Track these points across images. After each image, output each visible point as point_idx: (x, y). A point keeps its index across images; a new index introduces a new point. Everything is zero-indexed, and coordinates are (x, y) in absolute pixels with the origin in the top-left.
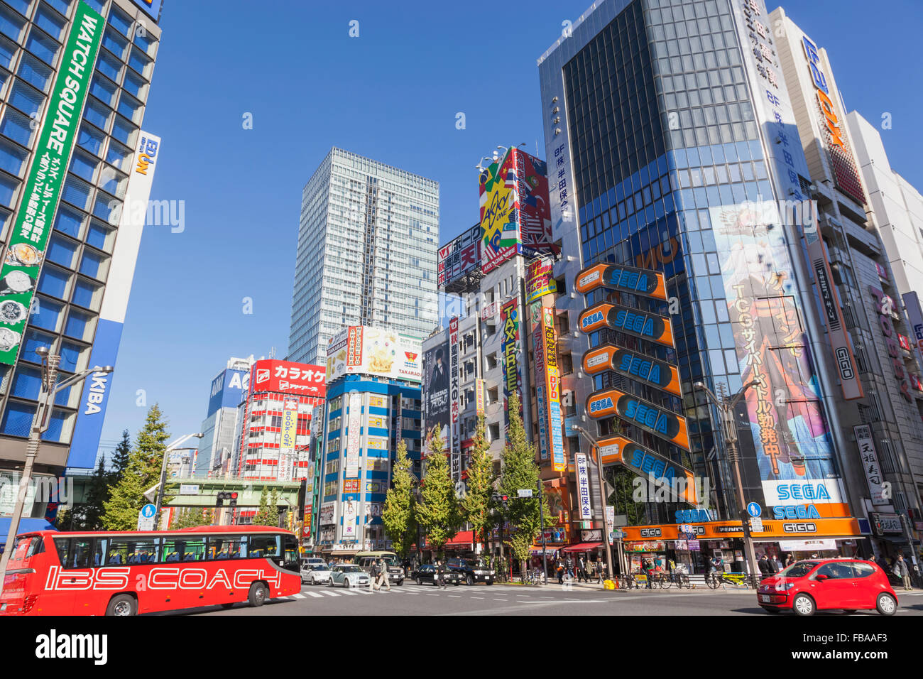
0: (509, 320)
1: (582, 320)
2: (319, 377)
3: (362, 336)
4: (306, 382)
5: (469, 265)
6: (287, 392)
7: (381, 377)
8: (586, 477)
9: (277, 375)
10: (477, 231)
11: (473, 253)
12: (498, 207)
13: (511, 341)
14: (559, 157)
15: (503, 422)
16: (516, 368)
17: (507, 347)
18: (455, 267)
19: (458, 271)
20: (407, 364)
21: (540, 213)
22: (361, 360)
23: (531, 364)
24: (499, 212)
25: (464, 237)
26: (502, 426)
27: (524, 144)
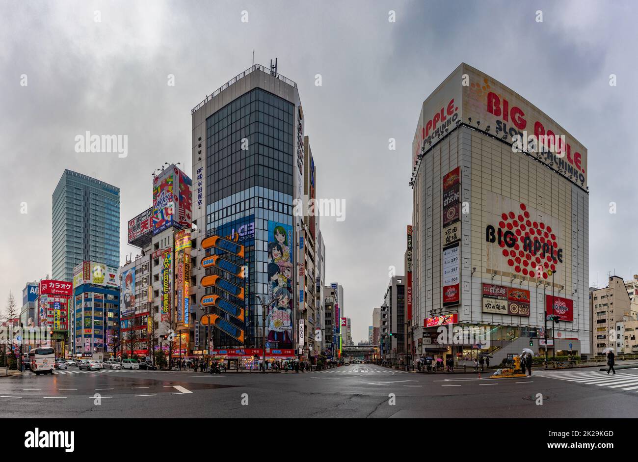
0: (166, 259)
1: (203, 262)
2: (68, 287)
3: (90, 266)
4: (62, 289)
5: (145, 230)
6: (56, 294)
7: (99, 286)
8: (198, 330)
9: (50, 287)
10: (150, 212)
11: (147, 224)
12: (164, 200)
13: (167, 269)
14: (199, 174)
15: (161, 306)
16: (168, 282)
17: (165, 271)
18: (137, 231)
19: (139, 233)
20: (110, 280)
21: (184, 206)
22: (90, 277)
23: (176, 280)
24: (164, 203)
25: (143, 215)
26: (160, 307)
27: (179, 164)
